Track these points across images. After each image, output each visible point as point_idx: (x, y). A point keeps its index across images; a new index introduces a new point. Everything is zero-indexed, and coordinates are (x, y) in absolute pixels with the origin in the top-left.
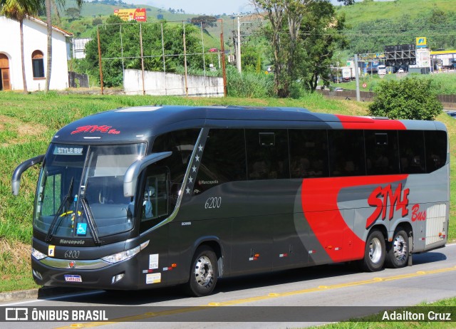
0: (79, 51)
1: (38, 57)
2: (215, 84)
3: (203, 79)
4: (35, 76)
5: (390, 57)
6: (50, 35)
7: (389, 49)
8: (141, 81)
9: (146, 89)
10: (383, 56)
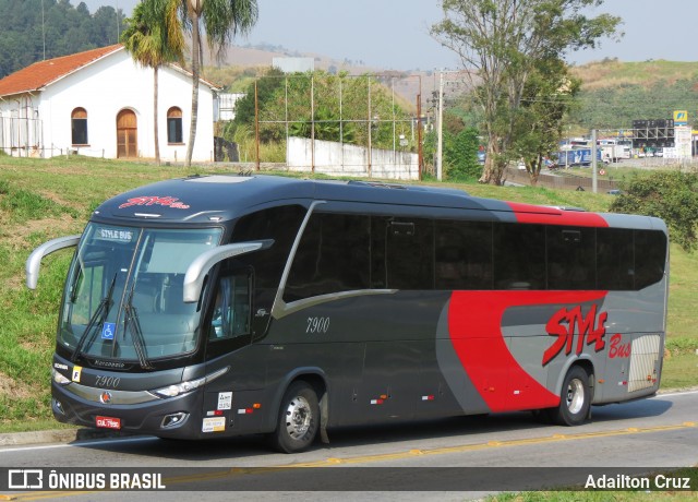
0: (225, 109)
1: (175, 115)
2: (407, 162)
3: (391, 154)
4: (169, 140)
5: (640, 135)
6: (197, 87)
7: (638, 125)
8: (309, 153)
9: (316, 164)
10: (630, 134)
